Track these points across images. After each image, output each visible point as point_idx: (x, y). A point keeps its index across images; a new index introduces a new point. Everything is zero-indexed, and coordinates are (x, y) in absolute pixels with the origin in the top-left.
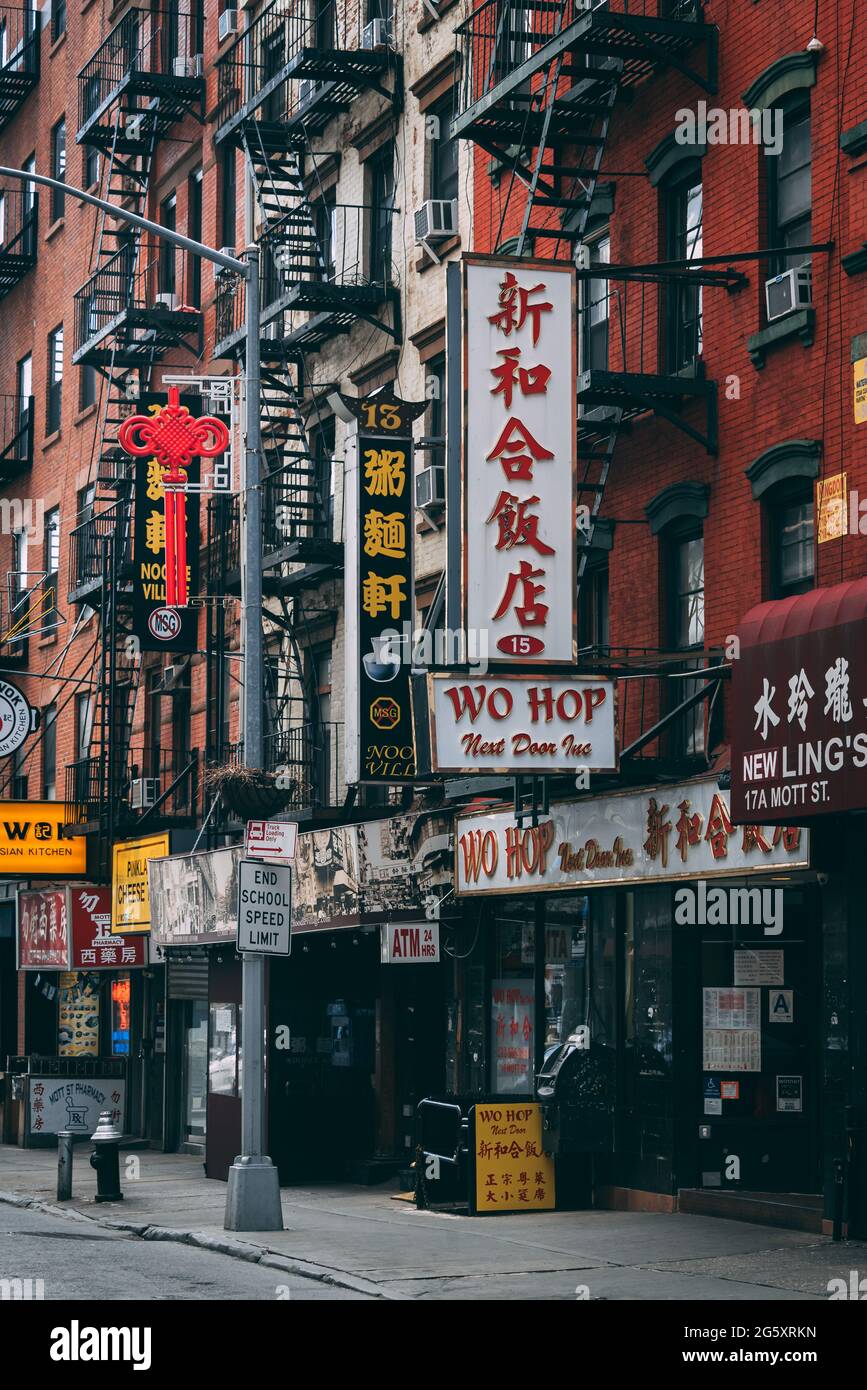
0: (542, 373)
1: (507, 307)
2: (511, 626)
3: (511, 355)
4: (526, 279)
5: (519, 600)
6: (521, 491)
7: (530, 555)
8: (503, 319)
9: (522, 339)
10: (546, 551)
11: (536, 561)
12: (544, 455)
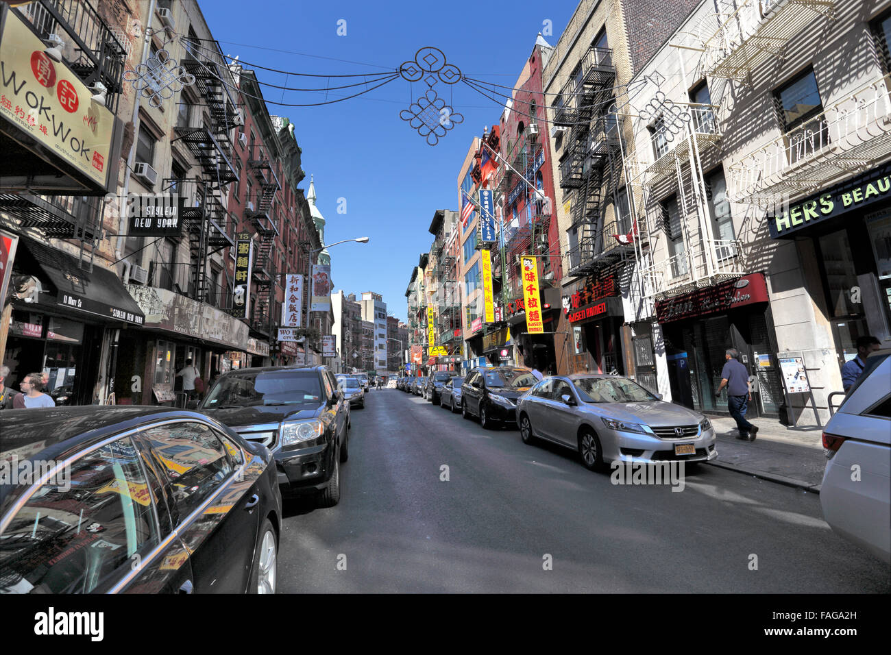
0: (297, 288)
1: (292, 280)
2: (291, 322)
3: (293, 286)
4: (295, 276)
5: (292, 318)
6: (293, 304)
7: (294, 312)
8: (292, 281)
9: (294, 284)
10: (297, 312)
11: (295, 313)
12: (297, 299)
